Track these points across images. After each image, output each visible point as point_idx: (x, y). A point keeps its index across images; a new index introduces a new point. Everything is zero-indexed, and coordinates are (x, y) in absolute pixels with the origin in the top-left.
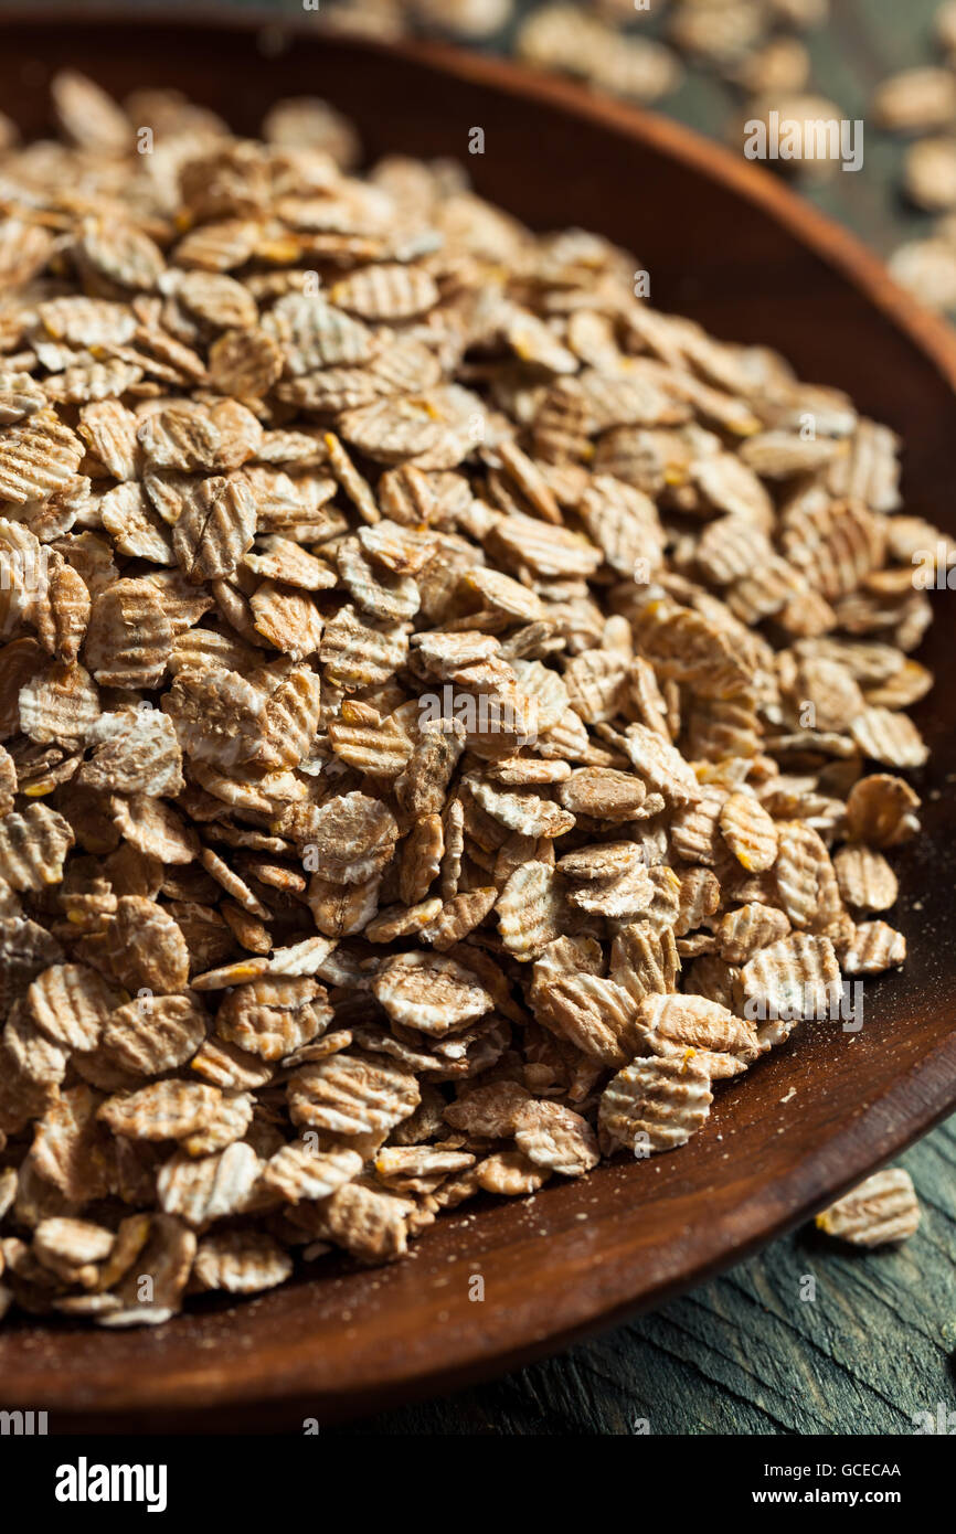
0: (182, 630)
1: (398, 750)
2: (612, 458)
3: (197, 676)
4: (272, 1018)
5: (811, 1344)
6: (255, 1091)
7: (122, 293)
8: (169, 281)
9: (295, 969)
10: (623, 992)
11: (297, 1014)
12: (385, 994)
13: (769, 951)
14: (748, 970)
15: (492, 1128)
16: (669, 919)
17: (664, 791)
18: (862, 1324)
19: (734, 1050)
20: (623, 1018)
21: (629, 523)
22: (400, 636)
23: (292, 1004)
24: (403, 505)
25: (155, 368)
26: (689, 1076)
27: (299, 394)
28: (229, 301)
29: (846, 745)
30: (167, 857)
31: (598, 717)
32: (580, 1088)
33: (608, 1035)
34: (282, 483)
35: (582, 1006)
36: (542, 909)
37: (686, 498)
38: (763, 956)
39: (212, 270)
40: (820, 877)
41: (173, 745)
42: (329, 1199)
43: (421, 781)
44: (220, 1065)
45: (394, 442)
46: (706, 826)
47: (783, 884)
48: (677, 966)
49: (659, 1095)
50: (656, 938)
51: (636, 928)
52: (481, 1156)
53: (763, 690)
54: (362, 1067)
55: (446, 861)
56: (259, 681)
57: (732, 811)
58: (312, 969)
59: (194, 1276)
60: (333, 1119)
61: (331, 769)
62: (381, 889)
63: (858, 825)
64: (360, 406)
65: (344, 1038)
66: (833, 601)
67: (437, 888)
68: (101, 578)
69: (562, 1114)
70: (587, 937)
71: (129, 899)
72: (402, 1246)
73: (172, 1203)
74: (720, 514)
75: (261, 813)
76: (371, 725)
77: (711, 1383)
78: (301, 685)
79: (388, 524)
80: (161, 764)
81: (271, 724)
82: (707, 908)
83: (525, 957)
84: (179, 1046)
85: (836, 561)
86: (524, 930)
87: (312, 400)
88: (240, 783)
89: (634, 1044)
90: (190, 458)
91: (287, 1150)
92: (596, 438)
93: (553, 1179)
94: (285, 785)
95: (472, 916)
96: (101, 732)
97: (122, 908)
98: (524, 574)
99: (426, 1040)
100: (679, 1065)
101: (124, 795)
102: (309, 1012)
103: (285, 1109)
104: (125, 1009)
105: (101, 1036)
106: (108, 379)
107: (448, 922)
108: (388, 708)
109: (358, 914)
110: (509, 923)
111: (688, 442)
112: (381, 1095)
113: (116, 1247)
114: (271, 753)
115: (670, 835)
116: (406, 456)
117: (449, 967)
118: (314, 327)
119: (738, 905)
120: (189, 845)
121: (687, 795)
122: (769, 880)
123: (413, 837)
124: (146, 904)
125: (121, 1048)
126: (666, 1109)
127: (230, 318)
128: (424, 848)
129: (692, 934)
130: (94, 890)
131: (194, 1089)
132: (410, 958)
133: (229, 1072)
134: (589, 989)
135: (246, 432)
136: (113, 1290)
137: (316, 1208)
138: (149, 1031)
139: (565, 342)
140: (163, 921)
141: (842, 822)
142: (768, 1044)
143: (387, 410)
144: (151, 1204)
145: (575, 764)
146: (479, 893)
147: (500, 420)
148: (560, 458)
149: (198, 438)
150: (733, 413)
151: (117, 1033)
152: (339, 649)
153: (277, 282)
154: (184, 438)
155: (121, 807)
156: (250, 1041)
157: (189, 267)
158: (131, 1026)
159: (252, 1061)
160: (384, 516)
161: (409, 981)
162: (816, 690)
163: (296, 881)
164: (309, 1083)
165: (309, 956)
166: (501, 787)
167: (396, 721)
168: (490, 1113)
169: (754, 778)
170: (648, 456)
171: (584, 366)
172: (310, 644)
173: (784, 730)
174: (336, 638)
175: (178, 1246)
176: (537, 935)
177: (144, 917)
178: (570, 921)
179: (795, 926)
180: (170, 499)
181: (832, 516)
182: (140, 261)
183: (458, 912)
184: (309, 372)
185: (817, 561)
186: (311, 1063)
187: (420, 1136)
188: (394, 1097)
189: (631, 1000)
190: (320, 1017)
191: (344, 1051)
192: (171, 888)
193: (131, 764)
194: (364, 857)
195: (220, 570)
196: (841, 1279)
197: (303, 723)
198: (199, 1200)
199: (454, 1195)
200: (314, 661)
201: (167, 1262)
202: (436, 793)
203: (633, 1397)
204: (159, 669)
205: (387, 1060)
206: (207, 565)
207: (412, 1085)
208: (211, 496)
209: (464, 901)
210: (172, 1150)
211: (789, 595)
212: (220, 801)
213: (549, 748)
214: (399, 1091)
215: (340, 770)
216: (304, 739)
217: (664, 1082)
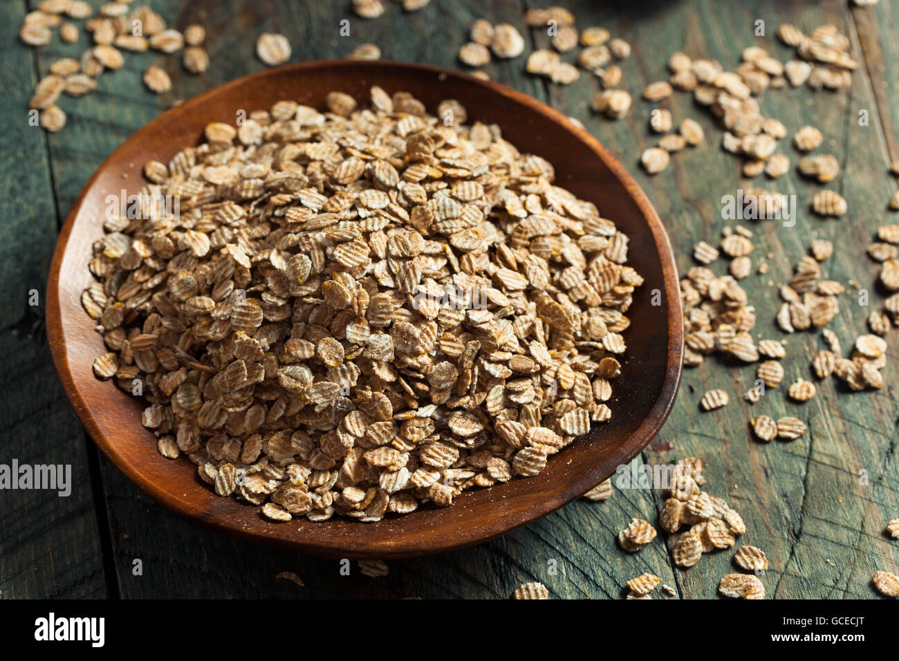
0: (397, 309)
1: (460, 348)
2: (535, 247)
3: (400, 324)
4: (416, 430)
5: (574, 530)
6: (410, 452)
7: (386, 189)
8: (401, 185)
9: (424, 415)
10: (523, 426)
11: (424, 428)
12: (451, 424)
13: (569, 414)
14: (562, 419)
15: (481, 465)
16: (539, 403)
17: (540, 364)
18: (590, 525)
19: (555, 445)
20: (522, 434)
21: (539, 270)
22: (463, 312)
23: (423, 426)
24: (467, 268)
25: (394, 219)
26: (540, 454)
27: (438, 228)
28: (418, 193)
29: (600, 345)
30: (388, 380)
31: (523, 336)
32: (508, 455)
33: (517, 439)
34: (431, 260)
35: (510, 431)
36: (500, 400)
37: (559, 259)
38: (567, 415)
39: (414, 182)
40: (587, 390)
41: (391, 346)
42: (430, 487)
43: (466, 359)
44: (400, 444)
45: (466, 246)
46: (553, 374)
47: (575, 393)
48: (540, 418)
49: (531, 459)
50: (534, 410)
51: (528, 407)
52: (477, 473)
53: (576, 326)
54: (442, 446)
55: (472, 385)
56: (419, 326)
57: (561, 370)
58: (429, 415)
59: (388, 508)
60: (433, 462)
61: (439, 353)
62: (452, 390)
63: (602, 372)
64: (457, 233)
65: (437, 437)
66: (601, 295)
67: (469, 393)
68: (373, 292)
69: (502, 462)
70: (513, 408)
71: (376, 393)
72: (450, 502)
73: (383, 486)
74: (569, 265)
75: (417, 367)
76: (452, 341)
77: (543, 540)
78: (431, 328)
79: (462, 273)
80: (388, 352)
81: (421, 340)
82: (551, 401)
83: (494, 415)
84: (388, 437)
85: (604, 281)
86: (494, 406)
87: (442, 230)
88: (411, 358)
89: (525, 443)
90: (402, 253)
91: (418, 471)
92: (530, 239)
93: (498, 483)
94: (425, 359)
95: (479, 402)
96: (370, 341)
97: (373, 395)
98: (504, 289)
99: (462, 439)
100: (537, 450)
101: (376, 361)
102: (428, 428)
103: (419, 457)
104: (373, 425)
105: (365, 433)
106: (379, 224)
107: (471, 403)
108: (457, 335)
109: (445, 398)
110: (489, 404)
111: (561, 241)
112: (448, 455)
113: (366, 497)
114: (422, 350)
115: (541, 377)
116: (470, 250)
117: (471, 416)
118: (444, 205)
119: (561, 399)
120: (395, 375)
121: (547, 365)
122: (571, 391)
123: (462, 375)
124: (380, 394)
125: (371, 437)
126: (533, 464)
127: (418, 200)
128: (465, 380)
129: (546, 408)
130: (365, 389)
131: (392, 451)
132: (459, 413)
133: (403, 446)
134: (512, 425)
135: (420, 244)
136: (364, 510)
137: (425, 490)
138: (380, 432)
139: (524, 204)
140: (386, 399)
141: (597, 370)
142: (566, 444)
143: (465, 234)
144: (377, 485)
145: (514, 353)
146: (481, 394)
147: (501, 233)
148: (519, 247)
149: (405, 246)
150: (577, 227)
151: (369, 432)
152: (444, 316)
153: (434, 186)
154: (401, 246)
155: (375, 364)
156: (410, 437)
157: (407, 180)
158: (374, 431)
159: (410, 442)
160: (461, 270)
161: (458, 421)
162: (593, 327)
163: (426, 388)
164: (426, 450)
165: (429, 411)
166: (490, 362)
167: (460, 339)
168: (480, 460)
169: (571, 356)
170: (547, 246)
171: (529, 214)
172: (435, 315)
173: (582, 339)
174: (443, 312)
175: (385, 498)
176: (498, 408)
177: (380, 398)
178: (508, 404)
179: (578, 405)
180: (396, 266)
181: (604, 266)
182: (392, 177)
183: (474, 400)
184: (442, 221)
185: (598, 281)
186: (428, 444)
187: (459, 466)
188: (452, 456)
189: (525, 429)
190: (431, 430)
191: (438, 441)
192: (388, 388)
193: (378, 351)
194: (447, 381)
195: (409, 291)
196: (586, 510)
197: (431, 339)
198: (391, 485)
199: (468, 485)
200: (436, 320)
201: (381, 503)
202: (471, 362)
203: (520, 544)
204: (389, 322)
205: (450, 444)
206: (405, 288)
207: (457, 452)
208: (408, 267)
209: (476, 396)
210: (384, 469)
211: (588, 294)
212: (404, 363)
213: (506, 348)
214: (453, 454)
215: (442, 354)
216: (431, 344)
217: (533, 455)
